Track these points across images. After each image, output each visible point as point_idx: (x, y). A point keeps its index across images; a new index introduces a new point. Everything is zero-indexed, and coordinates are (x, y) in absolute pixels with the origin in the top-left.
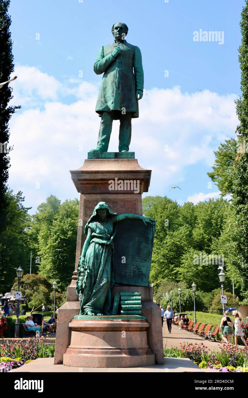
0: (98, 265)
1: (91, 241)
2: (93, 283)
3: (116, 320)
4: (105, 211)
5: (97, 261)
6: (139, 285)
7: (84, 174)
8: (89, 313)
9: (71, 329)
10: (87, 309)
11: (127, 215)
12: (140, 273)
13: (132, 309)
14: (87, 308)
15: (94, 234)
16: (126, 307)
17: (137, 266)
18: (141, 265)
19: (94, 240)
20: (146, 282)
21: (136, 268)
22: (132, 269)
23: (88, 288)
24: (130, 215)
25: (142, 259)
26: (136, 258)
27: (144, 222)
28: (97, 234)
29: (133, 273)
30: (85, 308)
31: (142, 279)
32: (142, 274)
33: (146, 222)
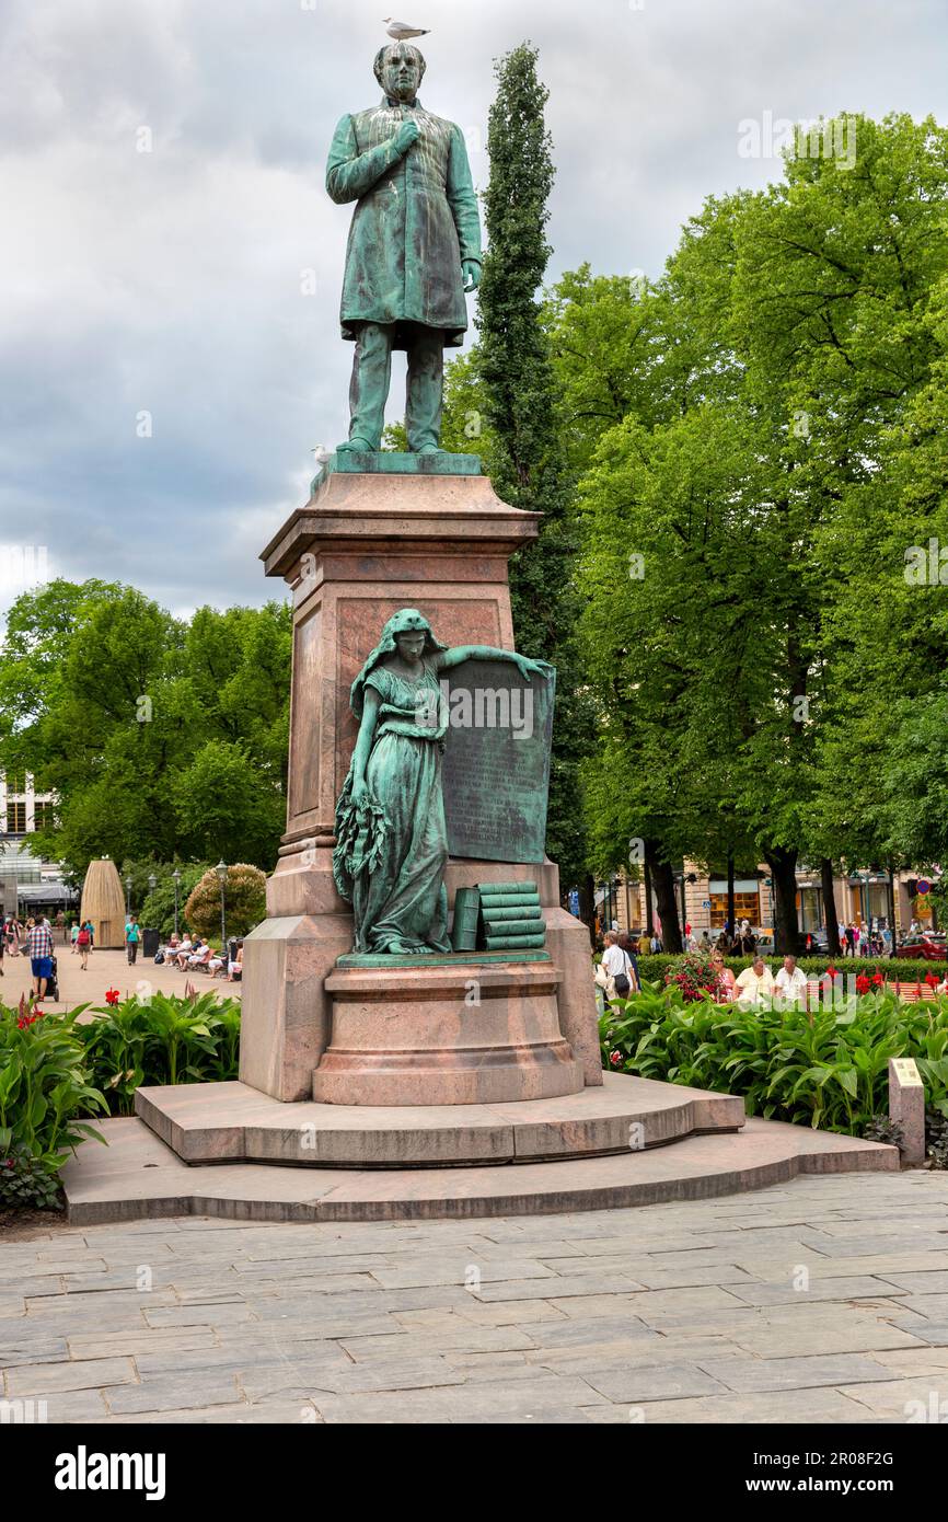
0: (411, 802)
1: (382, 730)
2: (398, 856)
3: (492, 966)
4: (422, 637)
5: (408, 792)
6: (518, 860)
7: (341, 521)
8: (394, 947)
9: (331, 998)
10: (383, 936)
11: (470, 649)
12: (517, 825)
13: (520, 930)
14: (384, 932)
15: (386, 707)
16: (502, 926)
17: (508, 803)
18: (522, 802)
19: (388, 726)
20: (537, 852)
21: (505, 810)
22: (495, 813)
23: (384, 873)
24: (482, 649)
25: (524, 783)
26: (504, 780)
27: (524, 671)
28: (399, 707)
29: (499, 824)
30: (379, 933)
31: (527, 842)
32: (526, 828)
33: (528, 671)
